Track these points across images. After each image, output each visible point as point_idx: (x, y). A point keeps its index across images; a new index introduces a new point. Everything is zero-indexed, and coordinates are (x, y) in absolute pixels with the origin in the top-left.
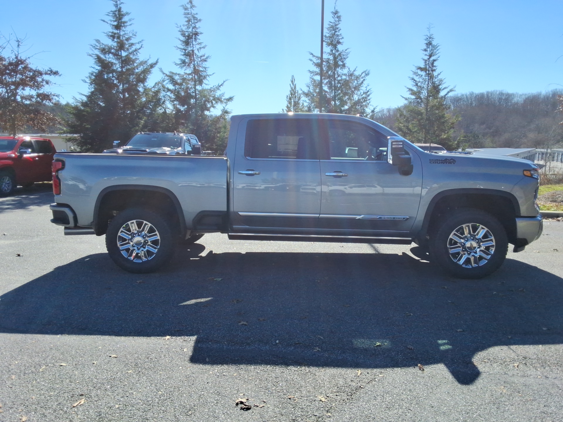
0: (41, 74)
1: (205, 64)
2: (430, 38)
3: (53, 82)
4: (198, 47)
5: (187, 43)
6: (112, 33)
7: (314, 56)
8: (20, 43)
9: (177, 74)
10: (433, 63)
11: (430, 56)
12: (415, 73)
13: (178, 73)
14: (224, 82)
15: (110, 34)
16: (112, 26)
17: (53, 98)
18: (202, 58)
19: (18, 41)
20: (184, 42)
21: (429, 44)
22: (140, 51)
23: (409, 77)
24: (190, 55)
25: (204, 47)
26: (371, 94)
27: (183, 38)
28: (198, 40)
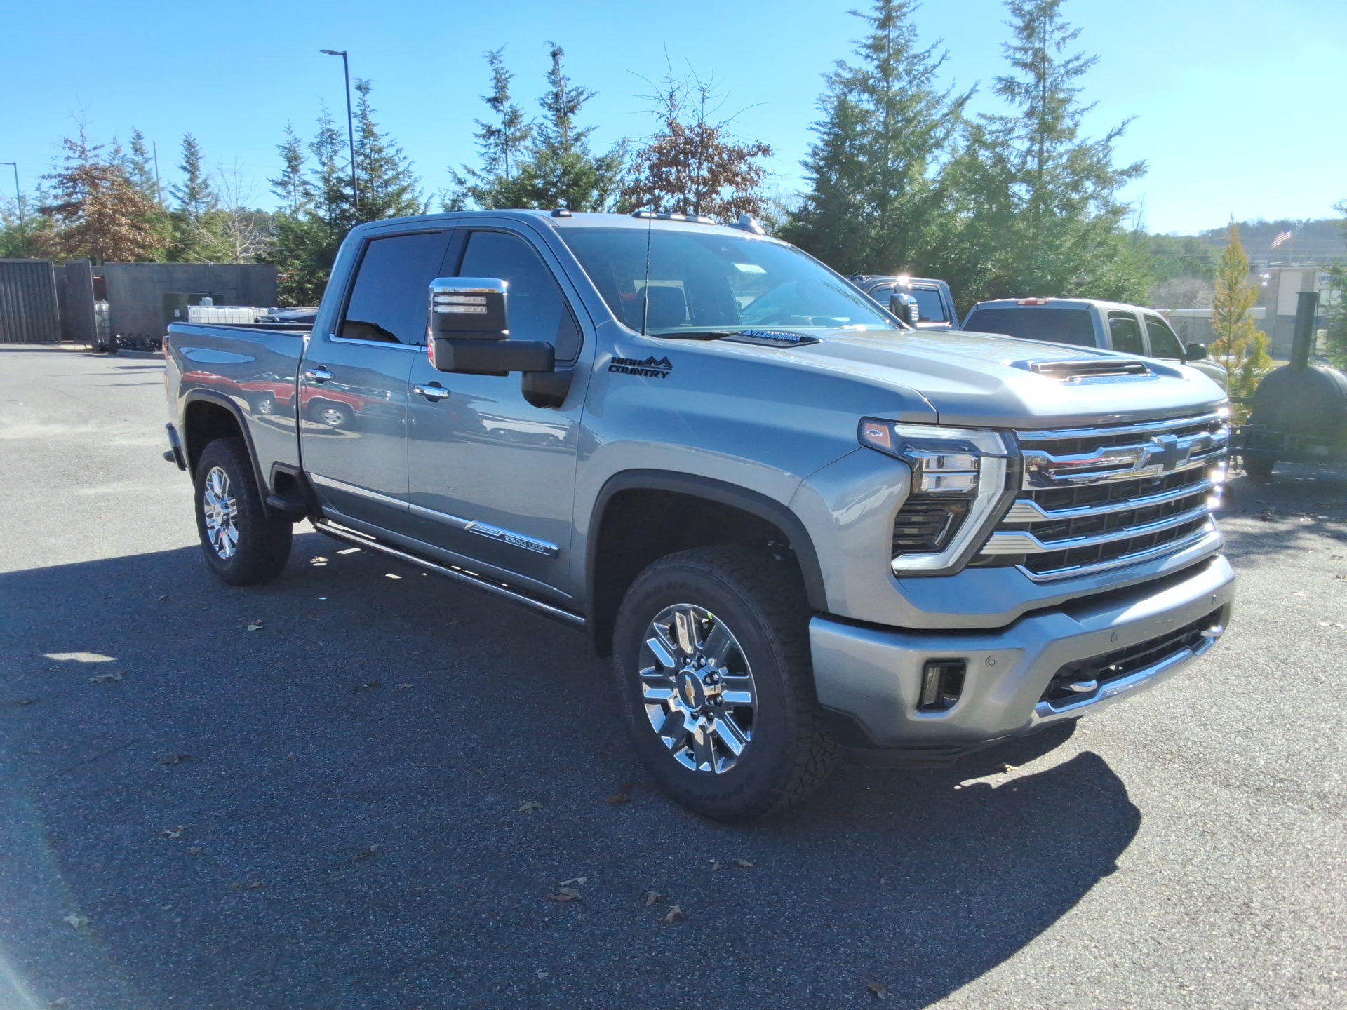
0: (741, 156)
1: (1075, 82)
3: (769, 170)
4: (1058, 36)
5: (1029, 30)
6: (874, 38)
8: (705, 93)
9: (995, 118)
13: (998, 115)
14: (1123, 124)
15: (870, 42)
16: (872, 21)
17: (760, 208)
18: (1071, 65)
19: (703, 90)
20: (1022, 30)
22: (937, 71)
24: (1038, 64)
25: (1074, 35)
27: (1019, 22)
28: (1056, 19)
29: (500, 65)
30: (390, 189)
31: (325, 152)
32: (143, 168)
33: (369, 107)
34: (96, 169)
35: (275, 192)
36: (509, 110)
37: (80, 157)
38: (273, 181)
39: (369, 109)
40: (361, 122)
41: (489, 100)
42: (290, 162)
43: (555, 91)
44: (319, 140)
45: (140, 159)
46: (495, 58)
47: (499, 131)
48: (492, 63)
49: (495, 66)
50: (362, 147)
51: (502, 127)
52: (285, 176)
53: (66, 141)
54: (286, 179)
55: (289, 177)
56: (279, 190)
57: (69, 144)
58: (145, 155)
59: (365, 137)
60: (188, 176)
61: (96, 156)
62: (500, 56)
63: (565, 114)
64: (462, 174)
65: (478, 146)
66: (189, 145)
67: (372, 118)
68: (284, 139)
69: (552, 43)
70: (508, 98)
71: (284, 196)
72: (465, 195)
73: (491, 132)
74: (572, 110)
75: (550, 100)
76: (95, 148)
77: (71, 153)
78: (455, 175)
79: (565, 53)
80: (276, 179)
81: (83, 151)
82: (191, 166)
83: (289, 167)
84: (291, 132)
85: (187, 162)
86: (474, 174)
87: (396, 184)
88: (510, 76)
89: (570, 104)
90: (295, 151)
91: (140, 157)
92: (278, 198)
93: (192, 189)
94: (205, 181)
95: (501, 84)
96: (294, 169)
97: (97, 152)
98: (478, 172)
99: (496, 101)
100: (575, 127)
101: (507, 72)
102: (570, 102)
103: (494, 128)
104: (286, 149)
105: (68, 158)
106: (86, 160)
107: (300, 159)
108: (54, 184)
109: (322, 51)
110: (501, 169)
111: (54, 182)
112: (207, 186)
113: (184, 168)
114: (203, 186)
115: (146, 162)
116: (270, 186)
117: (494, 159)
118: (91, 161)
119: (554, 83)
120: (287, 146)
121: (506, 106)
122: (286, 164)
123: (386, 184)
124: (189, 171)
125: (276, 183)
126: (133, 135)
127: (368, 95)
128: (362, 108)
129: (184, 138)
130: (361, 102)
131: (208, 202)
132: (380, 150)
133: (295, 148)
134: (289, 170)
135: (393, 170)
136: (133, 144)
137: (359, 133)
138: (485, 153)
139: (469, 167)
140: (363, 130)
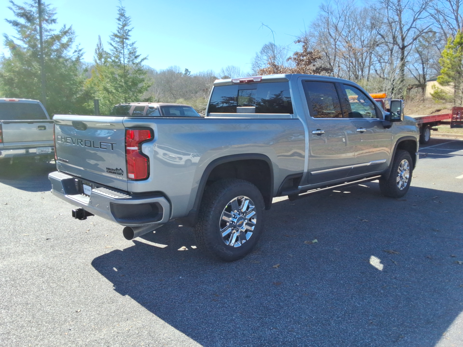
2: (122, 10)
7: (14, 5)
10: (128, 32)
11: (124, 25)
12: (112, 39)
21: (122, 15)
23: (108, 42)
26: (84, 53)
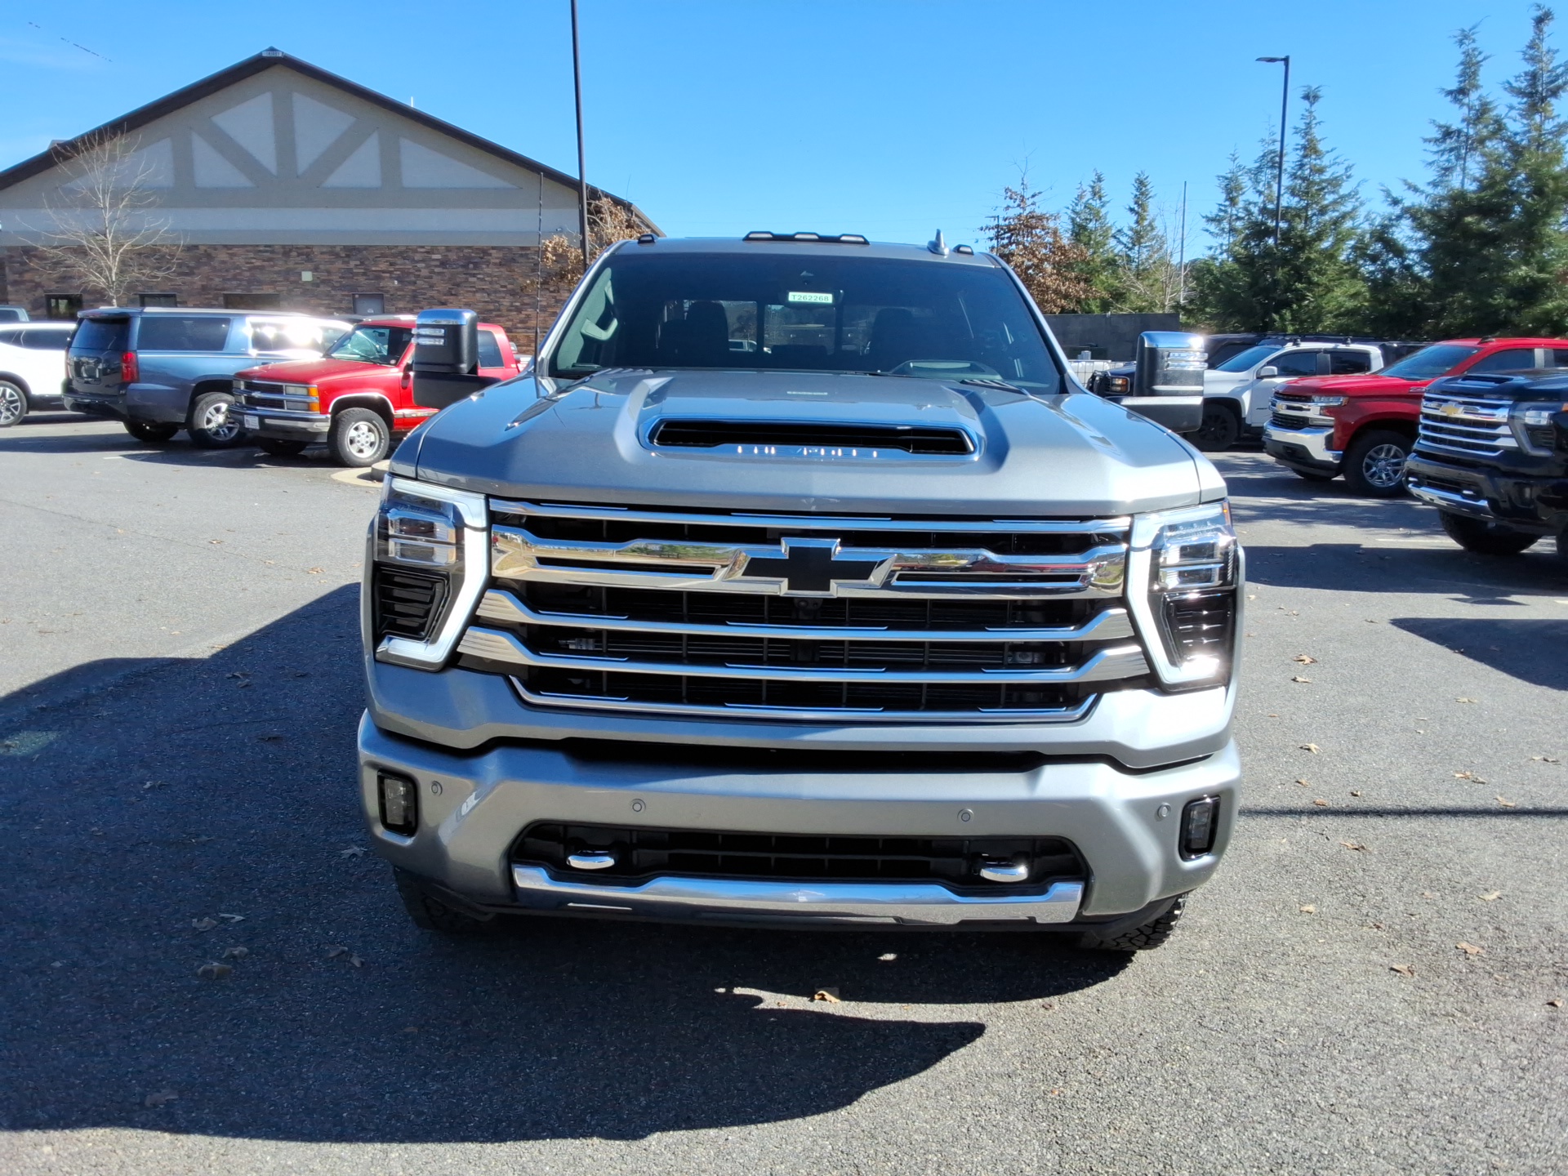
29: (1473, 45)
30: (1327, 217)
31: (1264, 179)
32: (1099, 212)
33: (1315, 118)
34: (1033, 217)
35: (1207, 230)
36: (1477, 103)
37: (1019, 205)
38: (1207, 217)
39: (1314, 122)
40: (1303, 137)
41: (1450, 93)
42: (1228, 194)
43: (1532, 69)
44: (1258, 165)
45: (1096, 203)
46: (1466, 37)
47: (1459, 132)
48: (1461, 43)
49: (1464, 48)
50: (1300, 169)
51: (1463, 126)
52: (1220, 210)
53: (1007, 190)
54: (1222, 214)
55: (1226, 212)
56: (1212, 227)
57: (1009, 194)
58: (1103, 199)
59: (1305, 156)
60: (1134, 217)
61: (1033, 204)
62: (1473, 34)
63: (1543, 100)
64: (1398, 191)
65: (1430, 153)
66: (1141, 184)
67: (1317, 132)
68: (1226, 169)
69: (1539, 6)
70: (1477, 87)
71: (1217, 234)
72: (1399, 218)
73: (1447, 133)
74: (1554, 93)
75: (1523, 84)
76: (1033, 196)
77: (1011, 203)
78: (1388, 193)
79: (1555, 16)
80: (1210, 216)
81: (1023, 199)
82: (1139, 209)
83: (1226, 200)
84: (1236, 159)
85: (1136, 203)
86: (1416, 190)
87: (1334, 211)
88: (1485, 59)
89: (1552, 85)
90: (1237, 179)
91: (1098, 201)
92: (1210, 236)
93: (1137, 232)
94: (1150, 225)
95: (1470, 70)
96: (1232, 201)
97: (1035, 199)
98: (1422, 187)
99: (1459, 94)
100: (1558, 116)
101: (1480, 53)
102: (1552, 82)
103: (1454, 127)
104: (1227, 179)
105: (1008, 208)
106: (1024, 209)
107: (1241, 189)
108: (992, 236)
109: (1258, 60)
110: (1455, 181)
111: (992, 233)
112: (1153, 229)
113: (1132, 210)
114: (1149, 228)
115: (1103, 206)
116: (1203, 224)
117: (1447, 169)
118: (1028, 210)
119: (1533, 59)
120: (1229, 176)
121: (1473, 98)
122: (1224, 196)
123: (1323, 211)
124: (1137, 213)
125: (1210, 220)
126: (1094, 178)
127: (1316, 105)
128: (1308, 121)
129: (1137, 176)
130: (1307, 114)
131: (1151, 246)
132: (1321, 171)
133: (1237, 178)
134: (1227, 203)
135: (1333, 192)
136: (1093, 187)
137: (1298, 152)
138: (1433, 162)
139: (1410, 181)
140: (1304, 148)
